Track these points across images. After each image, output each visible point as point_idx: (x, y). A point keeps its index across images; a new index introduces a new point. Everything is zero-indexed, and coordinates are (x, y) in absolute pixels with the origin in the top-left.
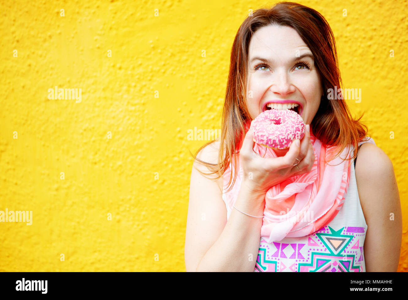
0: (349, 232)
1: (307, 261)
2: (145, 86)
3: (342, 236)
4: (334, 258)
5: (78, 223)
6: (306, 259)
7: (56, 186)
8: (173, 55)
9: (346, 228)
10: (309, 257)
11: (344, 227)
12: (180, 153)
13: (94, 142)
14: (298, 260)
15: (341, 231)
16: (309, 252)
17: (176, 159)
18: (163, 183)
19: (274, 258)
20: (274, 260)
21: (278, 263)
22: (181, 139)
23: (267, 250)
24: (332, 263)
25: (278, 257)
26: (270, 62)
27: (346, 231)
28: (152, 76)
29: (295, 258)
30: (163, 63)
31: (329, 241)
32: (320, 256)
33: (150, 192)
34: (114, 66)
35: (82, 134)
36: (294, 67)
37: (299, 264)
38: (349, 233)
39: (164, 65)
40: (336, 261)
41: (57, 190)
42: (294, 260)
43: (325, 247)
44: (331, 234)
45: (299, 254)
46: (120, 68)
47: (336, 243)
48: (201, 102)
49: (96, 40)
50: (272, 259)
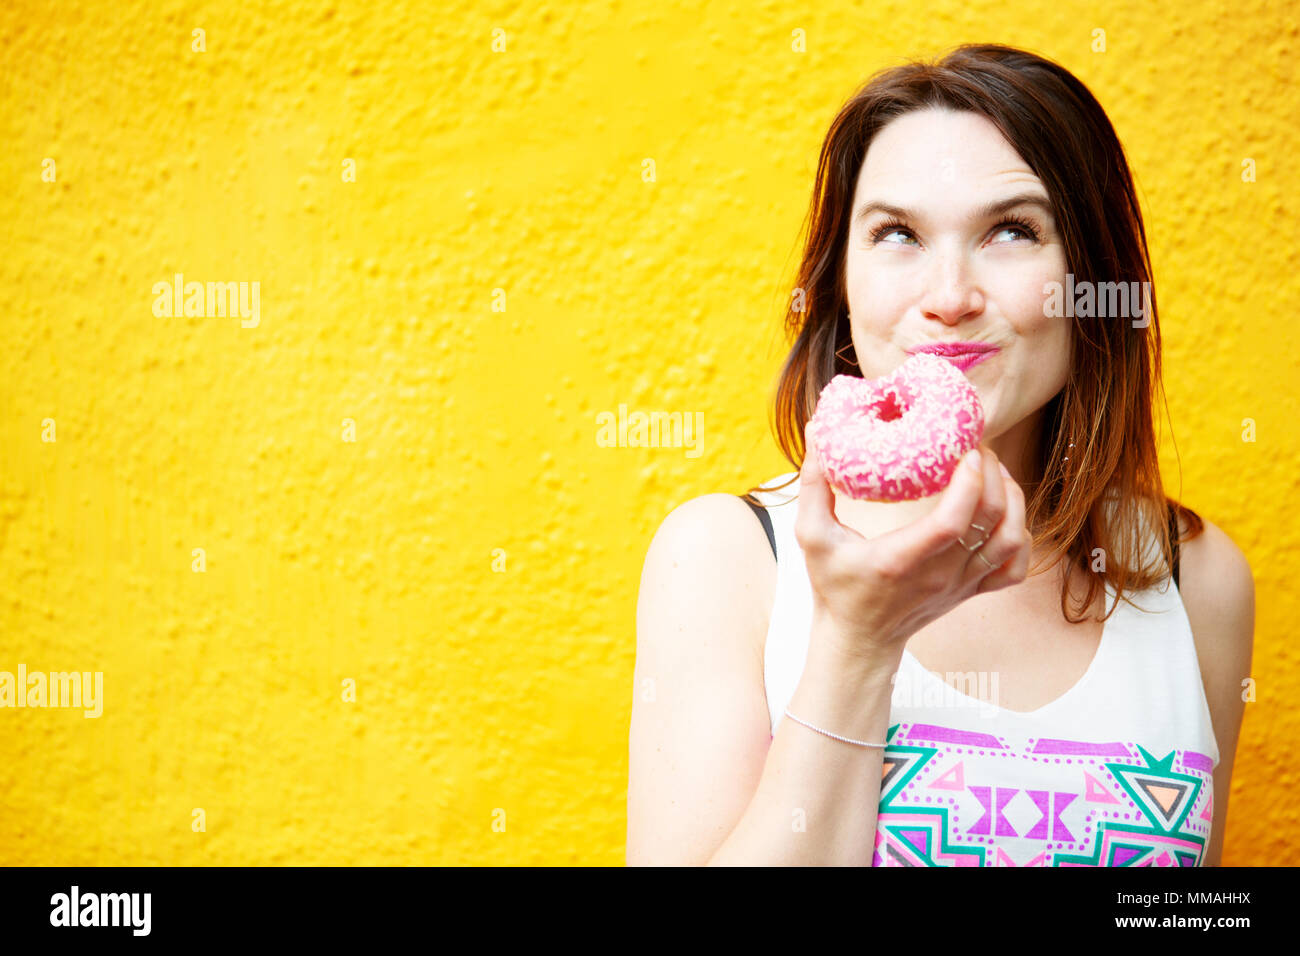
0: (1190, 766)
1: (1082, 848)
2: (449, 325)
3: (1175, 776)
4: (1161, 841)
5: (237, 736)
6: (1079, 841)
7: (170, 624)
8: (534, 235)
9: (1179, 753)
10: (1087, 835)
11: (1174, 752)
12: (551, 527)
13: (290, 491)
14: (1055, 843)
15: (1169, 759)
16: (1088, 819)
17: (537, 546)
18: (495, 619)
19: (976, 837)
20: (975, 844)
21: (990, 852)
22: (555, 485)
23: (951, 814)
24: (1155, 857)
25: (988, 833)
26: (914, 219)
27: (1181, 762)
28: (471, 297)
29: (1045, 837)
30: (503, 259)
31: (1147, 791)
32: (1124, 833)
33: (457, 646)
34: (356, 266)
35: (254, 468)
36: (988, 233)
37: (1057, 856)
38: (1190, 770)
39: (508, 265)
40: (1165, 854)
41: (174, 635)
42: (1045, 843)
43: (1136, 808)
44: (1148, 767)
45: (1059, 825)
46: (374, 272)
47: (1167, 797)
48: (615, 376)
49: (304, 188)
50: (970, 839)
